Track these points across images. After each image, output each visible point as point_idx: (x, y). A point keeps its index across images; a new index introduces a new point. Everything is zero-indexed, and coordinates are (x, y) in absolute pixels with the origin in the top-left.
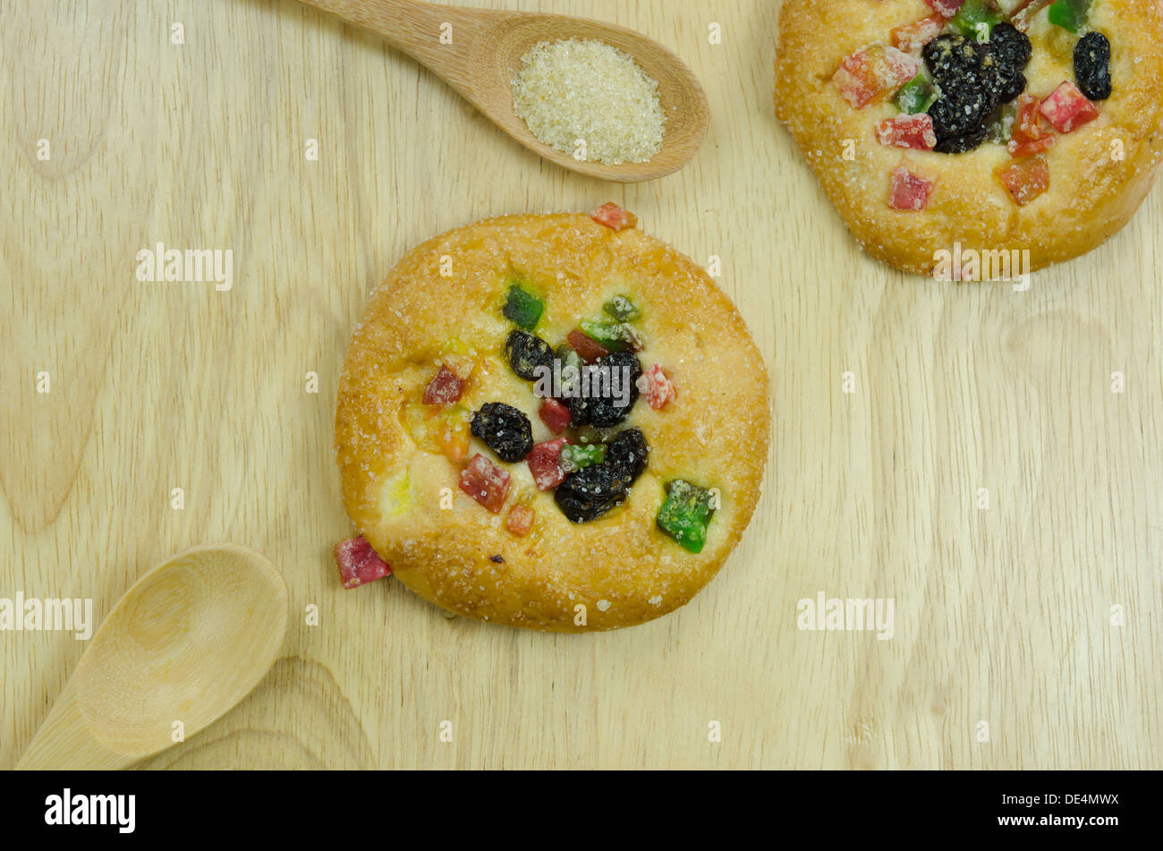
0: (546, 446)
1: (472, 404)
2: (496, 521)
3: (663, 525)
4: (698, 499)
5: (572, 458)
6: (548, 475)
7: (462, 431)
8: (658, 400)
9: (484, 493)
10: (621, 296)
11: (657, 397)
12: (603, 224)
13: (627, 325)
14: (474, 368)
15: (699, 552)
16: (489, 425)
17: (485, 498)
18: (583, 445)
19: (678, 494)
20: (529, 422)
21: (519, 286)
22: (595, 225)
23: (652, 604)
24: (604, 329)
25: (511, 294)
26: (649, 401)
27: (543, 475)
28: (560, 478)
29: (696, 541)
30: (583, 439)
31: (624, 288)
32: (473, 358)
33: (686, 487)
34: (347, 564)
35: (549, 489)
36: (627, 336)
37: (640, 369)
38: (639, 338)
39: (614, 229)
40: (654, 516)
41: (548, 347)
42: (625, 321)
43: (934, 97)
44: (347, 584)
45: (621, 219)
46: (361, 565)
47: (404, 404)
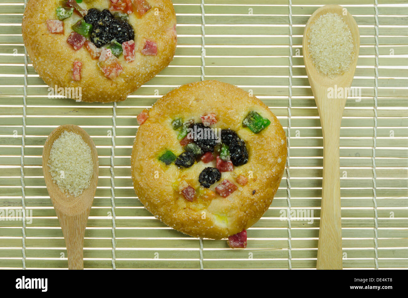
0: (218, 164)
1: (198, 185)
2: (240, 188)
3: (258, 132)
4: (252, 117)
5: (225, 156)
6: (229, 166)
7: (206, 191)
8: (214, 120)
9: (230, 190)
10: (172, 123)
11: (213, 121)
12: (145, 121)
13: (184, 124)
14: (185, 181)
15: (270, 122)
16: (207, 181)
17: (232, 190)
18: (221, 151)
19: (248, 123)
20: (208, 167)
21: (159, 157)
22: (145, 124)
23: (284, 144)
24: (183, 132)
25: (162, 160)
26: (213, 124)
27: (228, 168)
28: (231, 162)
29: (267, 122)
30: (219, 150)
31: (170, 120)
32: (181, 180)
33: (246, 120)
34: (238, 244)
35: (233, 168)
36: (188, 124)
37: (200, 124)
38: (189, 121)
39: (147, 118)
40: (253, 134)
41: (184, 153)
42: (182, 124)
43: (116, 42)
44: (245, 246)
45: (145, 115)
46: (240, 240)
47: (189, 208)
